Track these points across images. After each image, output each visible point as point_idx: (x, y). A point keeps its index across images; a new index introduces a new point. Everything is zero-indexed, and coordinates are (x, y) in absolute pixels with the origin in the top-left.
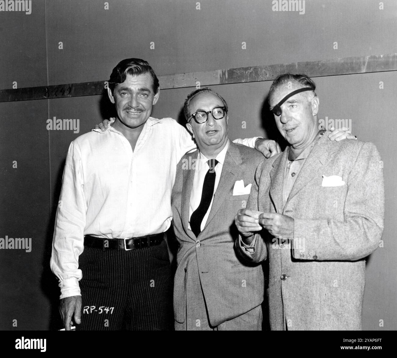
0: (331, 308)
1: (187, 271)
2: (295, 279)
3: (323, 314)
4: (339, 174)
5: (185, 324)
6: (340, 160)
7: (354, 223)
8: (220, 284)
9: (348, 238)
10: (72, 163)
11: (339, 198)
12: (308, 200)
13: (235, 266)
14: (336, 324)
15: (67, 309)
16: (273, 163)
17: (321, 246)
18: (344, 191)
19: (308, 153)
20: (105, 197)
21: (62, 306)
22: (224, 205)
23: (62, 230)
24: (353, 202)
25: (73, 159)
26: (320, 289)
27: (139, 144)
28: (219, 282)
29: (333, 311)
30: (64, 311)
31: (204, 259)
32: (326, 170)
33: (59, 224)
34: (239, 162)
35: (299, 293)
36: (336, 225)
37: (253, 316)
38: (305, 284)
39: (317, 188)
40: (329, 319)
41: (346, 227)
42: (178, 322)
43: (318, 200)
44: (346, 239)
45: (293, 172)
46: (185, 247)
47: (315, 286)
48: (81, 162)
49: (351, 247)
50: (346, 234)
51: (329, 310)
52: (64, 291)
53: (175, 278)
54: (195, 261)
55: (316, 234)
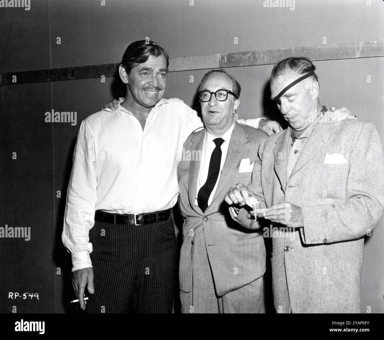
0: (332, 279)
1: (194, 243)
2: (298, 251)
3: (325, 284)
4: (341, 153)
5: (191, 294)
6: (342, 139)
7: (357, 203)
8: (225, 256)
9: (354, 218)
10: (84, 141)
11: (341, 175)
12: (311, 176)
13: (240, 239)
14: (337, 293)
15: (80, 281)
16: (276, 140)
17: (330, 230)
18: (345, 169)
19: (310, 132)
20: (116, 174)
21: (74, 278)
22: (230, 182)
23: (74, 206)
24: (356, 180)
25: (85, 137)
26: (322, 260)
27: (148, 124)
28: (225, 254)
29: (334, 281)
30: (77, 283)
31: (210, 233)
32: (328, 148)
33: (70, 199)
34: (244, 141)
35: (301, 264)
36: (341, 208)
37: (256, 286)
38: (307, 255)
39: (319, 165)
40: (330, 289)
41: (350, 208)
42: (184, 292)
43: (321, 176)
44: (352, 220)
45: (296, 150)
46: (192, 221)
47: (317, 258)
48: (93, 139)
49: (357, 227)
50: (351, 215)
51: (330, 280)
52: (75, 264)
53: (181, 250)
54: (202, 234)
55: (324, 218)
